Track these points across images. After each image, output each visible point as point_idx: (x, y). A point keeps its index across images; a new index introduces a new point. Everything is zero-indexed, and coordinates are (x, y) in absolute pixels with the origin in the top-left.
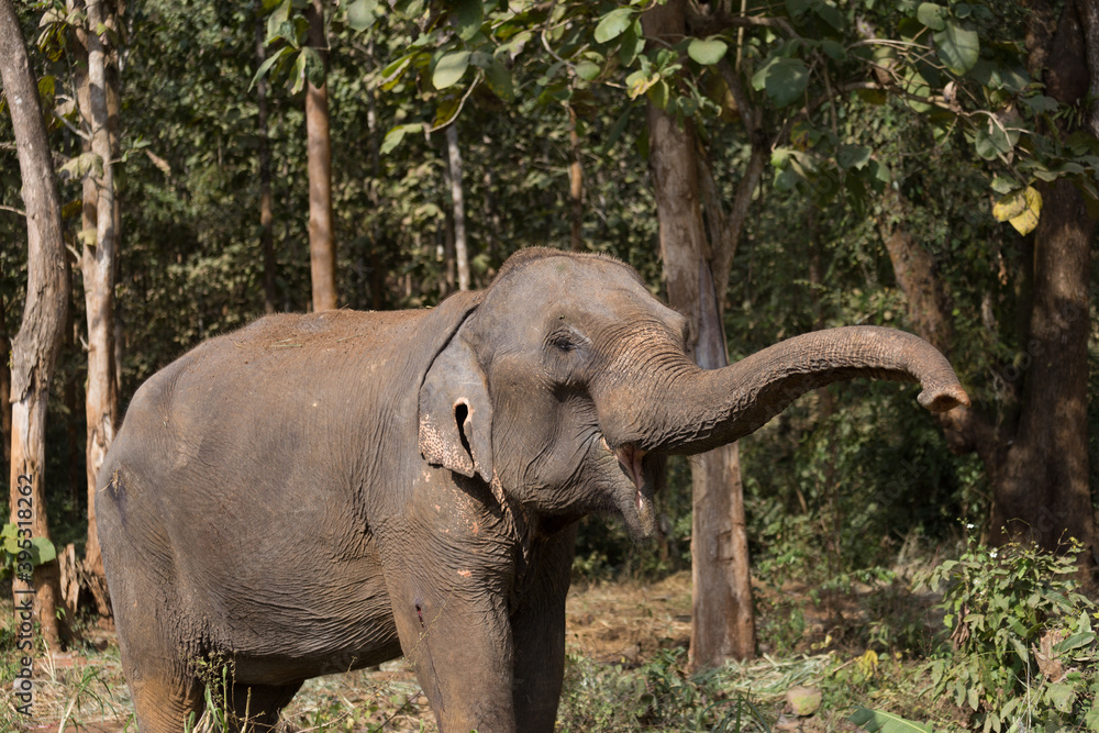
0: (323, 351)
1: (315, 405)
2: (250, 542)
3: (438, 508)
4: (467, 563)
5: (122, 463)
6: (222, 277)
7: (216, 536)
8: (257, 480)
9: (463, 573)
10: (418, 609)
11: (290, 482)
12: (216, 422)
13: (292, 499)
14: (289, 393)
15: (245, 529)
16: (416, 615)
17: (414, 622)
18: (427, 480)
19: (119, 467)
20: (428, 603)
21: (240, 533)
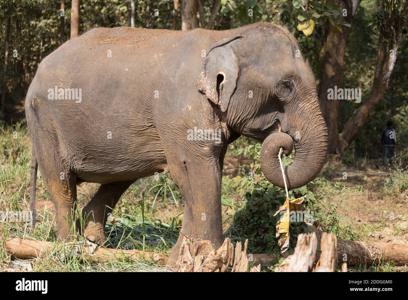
0: (127, 46)
1: (127, 70)
2: (95, 127)
3: (194, 121)
4: (207, 145)
5: (36, 95)
6: (50, 28)
7: (81, 125)
8: (98, 101)
9: (206, 149)
10: (185, 163)
11: (114, 102)
12: (79, 74)
13: (114, 110)
14: (114, 64)
15: (93, 122)
16: (183, 165)
17: (182, 168)
18: (190, 109)
19: (35, 97)
20: (189, 160)
21: (91, 123)
